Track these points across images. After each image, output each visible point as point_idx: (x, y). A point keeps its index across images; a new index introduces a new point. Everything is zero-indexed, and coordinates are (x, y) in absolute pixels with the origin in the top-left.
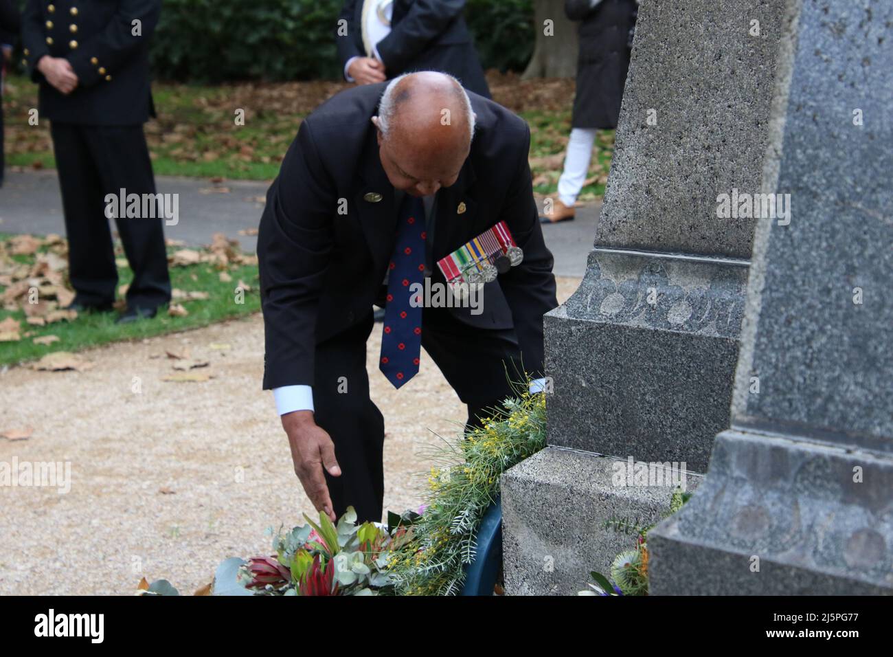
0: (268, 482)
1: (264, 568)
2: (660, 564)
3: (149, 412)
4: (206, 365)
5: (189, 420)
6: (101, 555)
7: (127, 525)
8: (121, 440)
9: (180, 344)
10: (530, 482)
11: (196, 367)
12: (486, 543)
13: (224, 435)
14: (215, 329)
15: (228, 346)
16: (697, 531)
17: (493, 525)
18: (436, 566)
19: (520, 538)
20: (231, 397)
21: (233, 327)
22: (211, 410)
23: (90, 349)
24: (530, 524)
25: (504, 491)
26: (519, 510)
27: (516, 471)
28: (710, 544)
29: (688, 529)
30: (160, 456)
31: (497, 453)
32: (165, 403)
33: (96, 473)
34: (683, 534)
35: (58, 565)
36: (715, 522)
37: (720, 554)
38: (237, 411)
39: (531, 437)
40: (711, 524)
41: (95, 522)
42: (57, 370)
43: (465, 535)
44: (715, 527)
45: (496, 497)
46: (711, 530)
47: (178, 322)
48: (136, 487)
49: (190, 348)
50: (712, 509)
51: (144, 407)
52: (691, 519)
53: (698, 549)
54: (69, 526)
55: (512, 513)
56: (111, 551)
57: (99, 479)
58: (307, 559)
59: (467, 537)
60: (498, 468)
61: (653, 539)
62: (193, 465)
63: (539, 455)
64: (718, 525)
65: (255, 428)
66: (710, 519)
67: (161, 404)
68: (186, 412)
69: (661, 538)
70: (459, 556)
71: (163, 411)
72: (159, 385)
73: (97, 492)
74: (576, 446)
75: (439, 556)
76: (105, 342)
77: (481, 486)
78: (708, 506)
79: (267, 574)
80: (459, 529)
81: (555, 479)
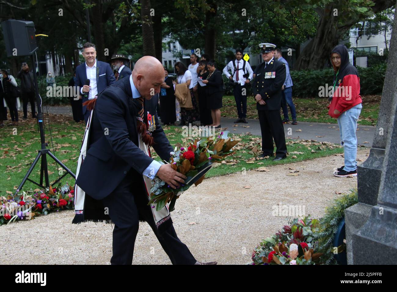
0: (306, 204)
1: (288, 228)
2: (355, 242)
3: (281, 183)
4: (298, 172)
5: (290, 186)
6: (259, 220)
7: (267, 212)
8: (272, 190)
9: (293, 166)
10: (352, 212)
11: (295, 172)
12: (341, 227)
13: (297, 191)
14: (303, 162)
15: (306, 167)
16: (366, 234)
17: (343, 223)
18: (325, 233)
19: (350, 227)
20: (302, 180)
21: (308, 162)
22: (297, 184)
23: (271, 166)
24: (352, 224)
25: (345, 214)
26: (350, 220)
27: (348, 209)
28: (368, 238)
29: (363, 233)
30: (280, 195)
31: (344, 203)
32: (285, 181)
33: (263, 198)
34: (362, 235)
35: (248, 221)
36: (371, 232)
37: (371, 241)
38: (303, 184)
39: (354, 200)
40: (370, 232)
41: (260, 211)
42: (261, 171)
43: (333, 225)
44: (371, 233)
45: (343, 216)
46: (369, 234)
47: (294, 160)
48: (272, 203)
49: (295, 167)
50: (371, 228)
51: (280, 182)
52: (364, 230)
53: (365, 240)
54: (254, 211)
55: (348, 220)
56: (262, 219)
57: (264, 200)
58: (296, 228)
59: (335, 226)
60: (343, 208)
61: (353, 235)
62: (288, 198)
63: (356, 205)
64: (372, 233)
65: (306, 189)
66: (369, 231)
67: (284, 181)
68: (290, 184)
69: (355, 235)
70: (332, 231)
71: (284, 183)
72: (285, 176)
73: (262, 203)
74: (366, 203)
75: (327, 230)
76: (275, 164)
77: (338, 212)
78: (369, 227)
79: (288, 230)
80: (332, 224)
81: (359, 212)
